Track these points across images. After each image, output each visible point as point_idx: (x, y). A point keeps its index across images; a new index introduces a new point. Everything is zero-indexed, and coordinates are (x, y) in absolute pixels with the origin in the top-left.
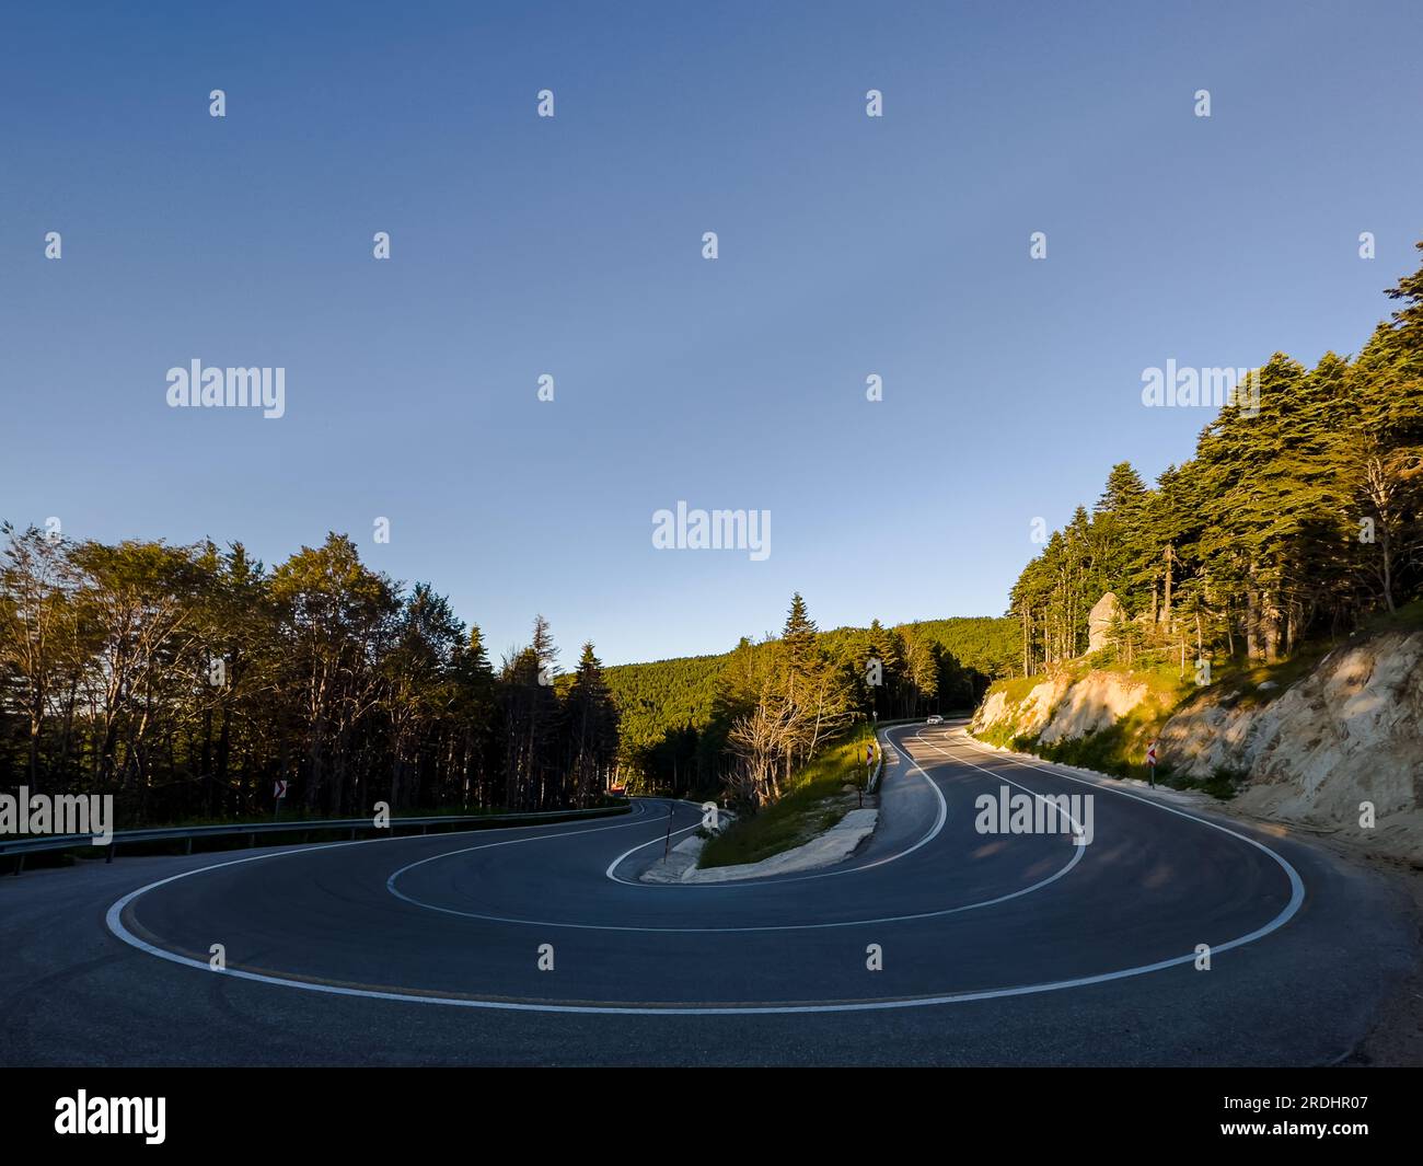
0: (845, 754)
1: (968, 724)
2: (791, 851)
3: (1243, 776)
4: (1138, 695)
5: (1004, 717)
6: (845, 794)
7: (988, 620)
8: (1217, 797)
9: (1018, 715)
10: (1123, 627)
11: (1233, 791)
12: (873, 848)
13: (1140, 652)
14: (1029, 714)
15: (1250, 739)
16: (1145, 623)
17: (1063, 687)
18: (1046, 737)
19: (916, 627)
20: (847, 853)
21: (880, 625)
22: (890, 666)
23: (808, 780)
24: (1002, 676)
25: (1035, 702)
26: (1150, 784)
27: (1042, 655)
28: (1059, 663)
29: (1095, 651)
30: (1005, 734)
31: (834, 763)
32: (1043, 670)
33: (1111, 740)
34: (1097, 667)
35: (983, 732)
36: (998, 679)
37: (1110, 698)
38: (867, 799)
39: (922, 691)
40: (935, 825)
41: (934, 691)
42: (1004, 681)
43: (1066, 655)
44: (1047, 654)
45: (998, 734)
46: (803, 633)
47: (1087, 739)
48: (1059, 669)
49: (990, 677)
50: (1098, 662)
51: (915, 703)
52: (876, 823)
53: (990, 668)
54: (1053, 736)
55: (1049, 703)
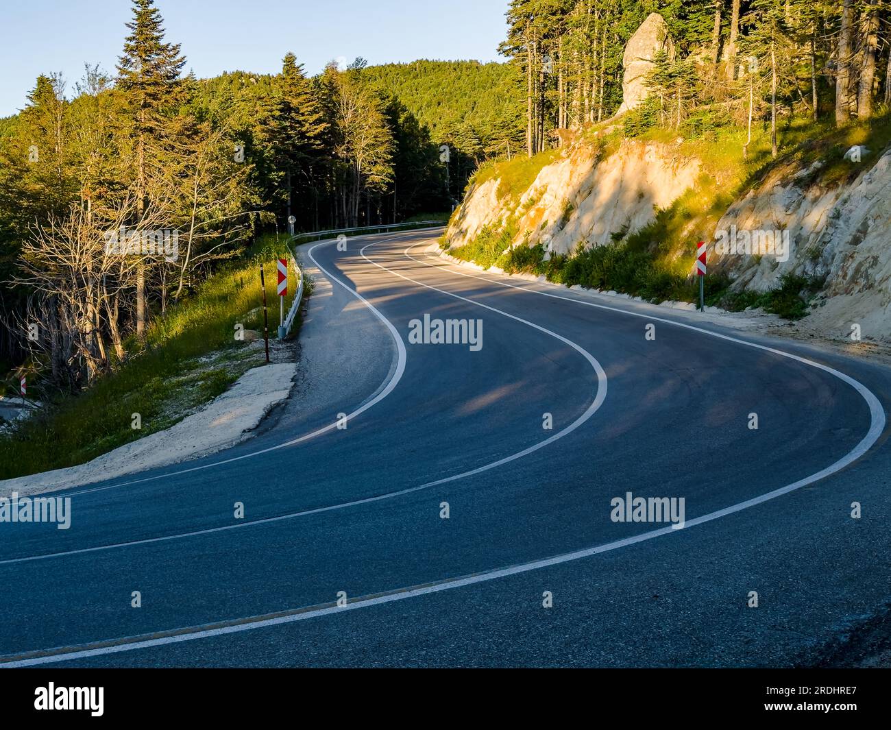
0: (240, 285)
2: (143, 440)
3: (819, 285)
4: (688, 175)
5: (495, 220)
6: (241, 344)
7: (474, 66)
8: (784, 317)
9: (517, 214)
10: (670, 70)
11: (805, 306)
12: (288, 420)
13: (692, 110)
14: (532, 213)
15: (831, 230)
16: (701, 63)
17: (585, 166)
18: (558, 247)
19: (358, 74)
20: (244, 431)
21: (297, 63)
22: (316, 137)
23: (178, 325)
24: (493, 154)
25: (542, 194)
26: (698, 307)
27: (554, 118)
28: (578, 130)
29: (630, 108)
30: (497, 245)
31: (224, 298)
32: (554, 141)
33: (648, 245)
34: (633, 134)
35: (465, 245)
36: (488, 159)
37: (649, 183)
38: (278, 350)
39: (370, 180)
40: (387, 379)
41: (388, 180)
42: (497, 162)
43: (589, 116)
44: (561, 116)
45: (486, 247)
46: (157, 66)
47: (616, 246)
48: (577, 139)
49: (476, 157)
50: (634, 126)
51: (358, 202)
52: (293, 383)
53: (475, 141)
54: (567, 244)
55: (562, 193)
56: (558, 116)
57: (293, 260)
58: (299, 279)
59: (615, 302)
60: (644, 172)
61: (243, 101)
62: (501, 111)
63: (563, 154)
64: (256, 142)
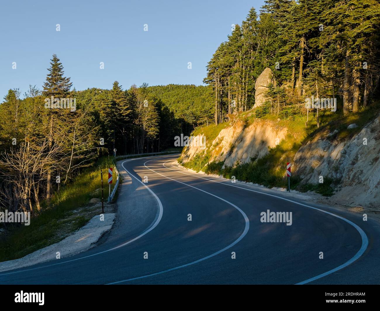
0: (92, 178)
1: (178, 157)
2: (47, 247)
3: (338, 182)
4: (283, 134)
5: (202, 151)
6: (92, 204)
7: (193, 87)
8: (324, 195)
9: (211, 149)
10: (275, 91)
11: (333, 191)
12: (111, 239)
13: (284, 107)
14: (217, 149)
15: (343, 159)
16: (287, 88)
17: (239, 130)
18: (228, 163)
19: (144, 90)
20: (92, 244)
21: (119, 85)
22: (126, 116)
23: (64, 196)
24: (201, 124)
25: (221, 141)
26: (288, 190)
27: (226, 109)
28: (237, 114)
29: (258, 106)
30: (202, 162)
31: (85, 184)
32: (227, 119)
33: (266, 163)
34: (259, 117)
35: (189, 161)
36: (199, 126)
37: (266, 137)
38: (108, 207)
39: (148, 134)
40: (154, 221)
41: (156, 133)
42: (203, 127)
43: (241, 109)
44: (229, 109)
45: (198, 163)
46: (60, 86)
47: (253, 163)
48: (236, 118)
49: (193, 125)
50: (259, 113)
51: (143, 143)
52: (114, 222)
53: (193, 118)
54: (232, 162)
55: (230, 141)
56: (228, 108)
57: (115, 168)
58: (117, 176)
59: (252, 187)
60: (264, 132)
61: (96, 100)
62: (204, 105)
63: (230, 124)
64: (101, 117)
